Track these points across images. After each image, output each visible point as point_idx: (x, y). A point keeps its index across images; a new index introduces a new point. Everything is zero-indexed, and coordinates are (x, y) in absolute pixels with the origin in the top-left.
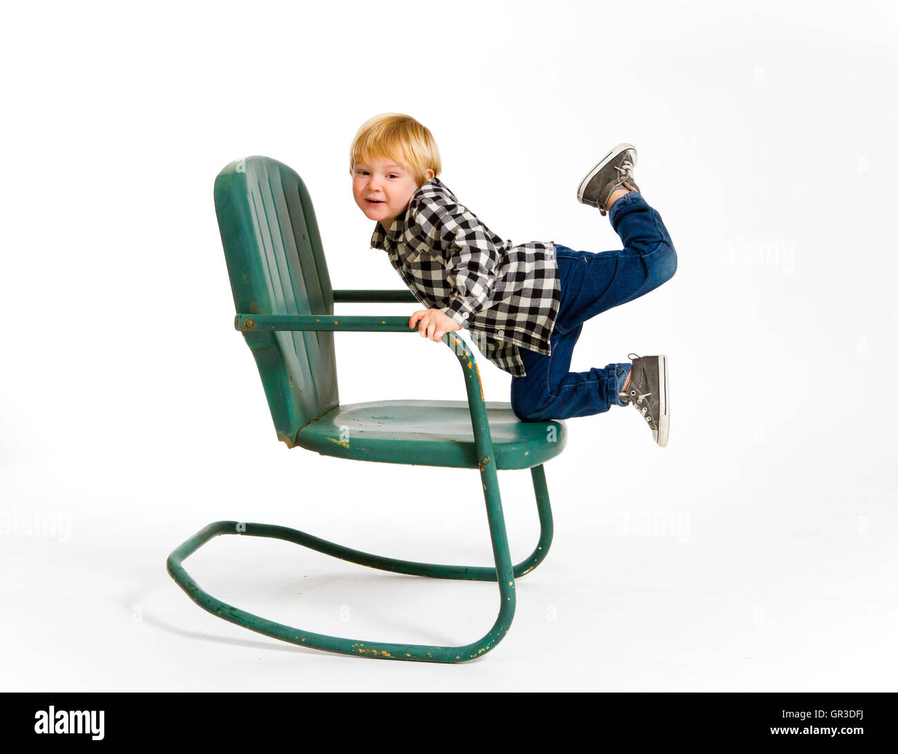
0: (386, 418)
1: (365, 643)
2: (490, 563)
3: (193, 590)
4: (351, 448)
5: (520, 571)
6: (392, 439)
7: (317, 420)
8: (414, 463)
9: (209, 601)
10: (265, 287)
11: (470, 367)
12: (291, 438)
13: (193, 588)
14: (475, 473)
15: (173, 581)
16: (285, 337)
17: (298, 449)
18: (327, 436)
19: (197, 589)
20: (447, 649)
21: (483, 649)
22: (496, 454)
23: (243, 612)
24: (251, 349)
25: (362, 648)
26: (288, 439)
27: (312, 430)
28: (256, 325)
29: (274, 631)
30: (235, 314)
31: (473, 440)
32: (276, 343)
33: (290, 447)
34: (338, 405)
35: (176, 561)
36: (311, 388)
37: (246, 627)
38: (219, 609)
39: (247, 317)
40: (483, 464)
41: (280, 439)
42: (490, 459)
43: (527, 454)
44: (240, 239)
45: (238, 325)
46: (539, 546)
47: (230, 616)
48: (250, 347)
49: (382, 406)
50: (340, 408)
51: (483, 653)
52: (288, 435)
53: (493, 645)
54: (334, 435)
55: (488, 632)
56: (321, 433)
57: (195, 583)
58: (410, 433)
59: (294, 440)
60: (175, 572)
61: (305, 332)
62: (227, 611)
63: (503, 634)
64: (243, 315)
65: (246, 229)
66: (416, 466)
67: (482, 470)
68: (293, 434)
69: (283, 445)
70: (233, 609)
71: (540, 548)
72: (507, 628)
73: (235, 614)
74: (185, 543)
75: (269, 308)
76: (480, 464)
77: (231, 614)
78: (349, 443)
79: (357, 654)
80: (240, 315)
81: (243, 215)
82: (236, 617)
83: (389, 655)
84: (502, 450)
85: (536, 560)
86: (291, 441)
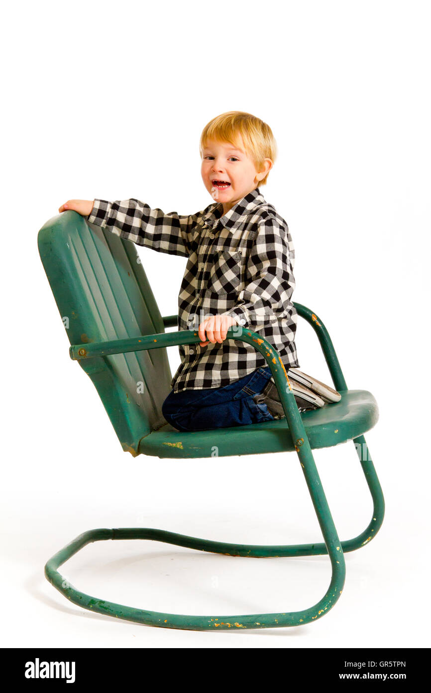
1: (220, 618)
2: (318, 538)
3: (68, 590)
4: (184, 448)
5: (361, 541)
7: (157, 429)
9: (81, 598)
10: (93, 320)
11: (275, 362)
12: (134, 448)
14: (293, 455)
15: (50, 585)
16: (118, 360)
17: (142, 456)
18: (164, 441)
19: (71, 589)
20: (291, 614)
21: (322, 611)
22: (308, 436)
23: (111, 604)
24: (89, 375)
25: (218, 623)
26: (132, 449)
27: (153, 439)
28: (88, 353)
29: (139, 616)
30: (69, 345)
32: (109, 365)
33: (134, 456)
35: (52, 568)
36: (150, 403)
37: (115, 617)
38: (90, 604)
39: (80, 347)
40: (298, 446)
41: (125, 449)
42: (304, 440)
43: (336, 432)
44: (65, 281)
45: (73, 354)
46: (373, 517)
47: (100, 608)
48: (87, 373)
51: (323, 614)
52: (131, 445)
53: (330, 606)
54: (170, 439)
55: (324, 595)
56: (159, 440)
59: (137, 449)
60: (52, 577)
61: (137, 352)
62: (97, 605)
63: (338, 595)
64: (76, 346)
67: (298, 451)
68: (136, 443)
69: (128, 454)
70: (102, 602)
71: (375, 519)
72: (341, 588)
73: (105, 606)
75: (99, 336)
76: (295, 446)
77: (100, 606)
78: (182, 445)
79: (213, 628)
80: (73, 346)
81: (65, 260)
82: (106, 608)
83: (241, 626)
84: (314, 431)
85: (373, 530)
86: (135, 450)
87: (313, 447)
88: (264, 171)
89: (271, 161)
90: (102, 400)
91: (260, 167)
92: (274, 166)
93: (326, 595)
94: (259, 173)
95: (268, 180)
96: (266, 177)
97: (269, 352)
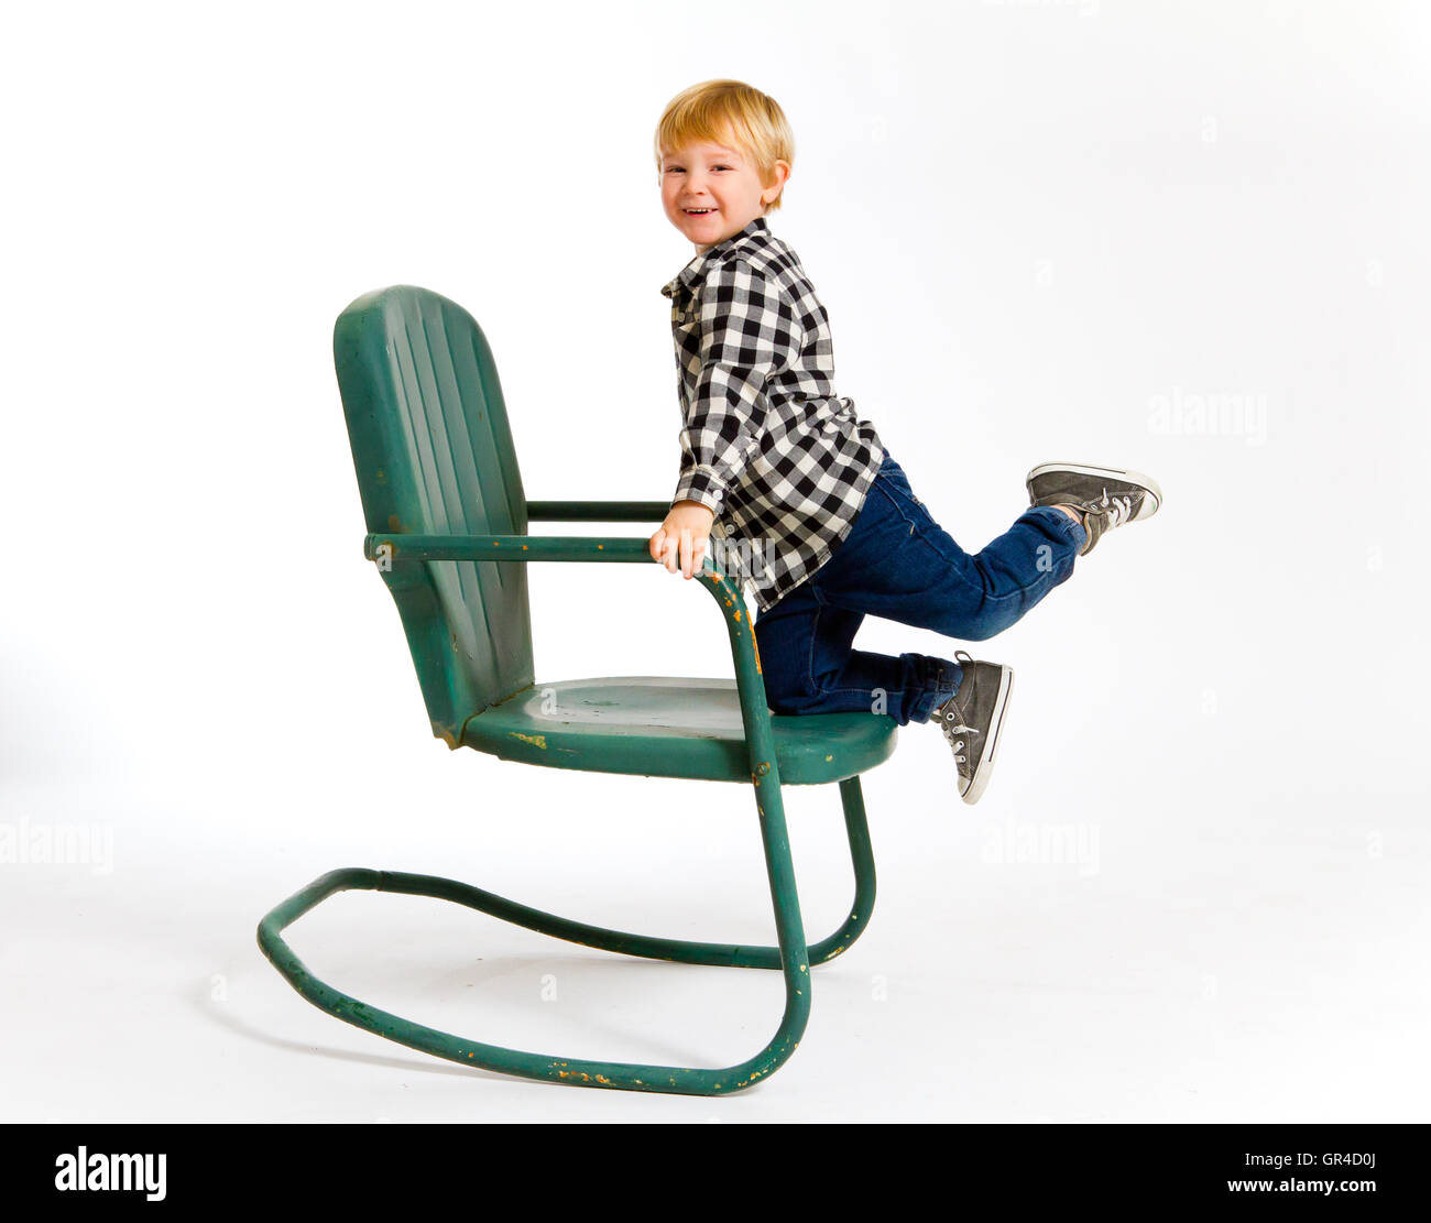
0: (609, 704)
1: (570, 1062)
2: (770, 940)
3: (297, 975)
4: (548, 748)
5: (820, 954)
6: (614, 734)
7: (496, 705)
8: (648, 773)
9: (322, 992)
10: (413, 490)
11: (738, 619)
12: (454, 733)
13: (296, 972)
14: (748, 789)
15: (265, 960)
16: (446, 573)
17: (466, 750)
18: (511, 730)
19: (303, 973)
20: (700, 1072)
21: (758, 1074)
22: (779, 760)
23: (376, 1010)
24: (391, 591)
25: (565, 1070)
26: (450, 735)
27: (489, 721)
28: (398, 552)
29: (425, 1040)
30: (365, 533)
31: (741, 736)
32: (430, 579)
33: (453, 747)
34: (533, 684)
35: (272, 929)
36: (488, 654)
37: (380, 1035)
38: (337, 1006)
39: (385, 538)
40: (757, 773)
41: (437, 734)
42: (770, 767)
43: (829, 759)
44: (374, 414)
45: (370, 549)
46: (852, 914)
47: (354, 1015)
48: (388, 586)
49: (602, 685)
50: (535, 689)
51: (758, 1079)
52: (450, 728)
53: (774, 1068)
54: (525, 728)
56: (502, 725)
57: (300, 963)
58: (644, 726)
59: (459, 736)
60: (269, 945)
61: (479, 562)
62: (350, 1009)
63: (790, 1050)
64: (378, 535)
65: (385, 399)
66: (652, 778)
67: (758, 785)
68: (458, 726)
69: (442, 743)
70: (359, 1005)
71: (855, 917)
72: (797, 1039)
73: (363, 1012)
74: (287, 901)
75: (420, 524)
76: (753, 775)
77: (355, 1012)
78: (545, 741)
79: (556, 1079)
80: (373, 535)
81: (378, 377)
82: (364, 1017)
83: (606, 1081)
84: (790, 752)
85: (848, 936)
86: (455, 737)
87: (784, 782)
88: (776, 183)
89: (786, 164)
90: (408, 639)
91: (768, 178)
92: (793, 173)
93: (768, 1048)
94: (767, 188)
95: (783, 199)
96: (780, 195)
97: (730, 598)
